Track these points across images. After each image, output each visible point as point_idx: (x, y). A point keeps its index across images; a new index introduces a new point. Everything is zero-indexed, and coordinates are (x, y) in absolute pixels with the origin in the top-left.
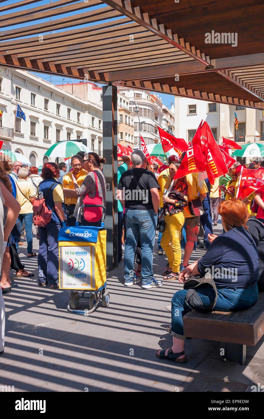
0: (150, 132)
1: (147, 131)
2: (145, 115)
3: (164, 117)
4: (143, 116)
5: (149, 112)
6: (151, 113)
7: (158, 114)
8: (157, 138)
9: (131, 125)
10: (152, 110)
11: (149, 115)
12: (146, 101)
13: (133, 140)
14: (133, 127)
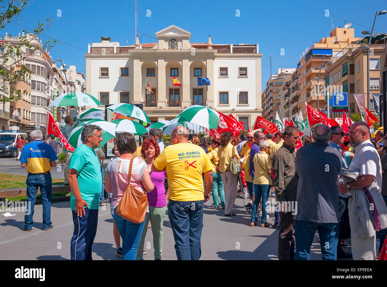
0: (43, 91)
1: (40, 90)
2: (38, 73)
3: (54, 77)
4: (36, 74)
5: (42, 70)
6: (44, 71)
7: (50, 73)
8: (49, 98)
9: (28, 82)
10: (45, 68)
11: (42, 73)
12: (40, 58)
13: (30, 99)
14: (30, 85)
